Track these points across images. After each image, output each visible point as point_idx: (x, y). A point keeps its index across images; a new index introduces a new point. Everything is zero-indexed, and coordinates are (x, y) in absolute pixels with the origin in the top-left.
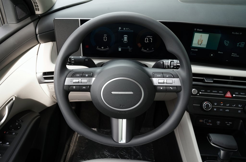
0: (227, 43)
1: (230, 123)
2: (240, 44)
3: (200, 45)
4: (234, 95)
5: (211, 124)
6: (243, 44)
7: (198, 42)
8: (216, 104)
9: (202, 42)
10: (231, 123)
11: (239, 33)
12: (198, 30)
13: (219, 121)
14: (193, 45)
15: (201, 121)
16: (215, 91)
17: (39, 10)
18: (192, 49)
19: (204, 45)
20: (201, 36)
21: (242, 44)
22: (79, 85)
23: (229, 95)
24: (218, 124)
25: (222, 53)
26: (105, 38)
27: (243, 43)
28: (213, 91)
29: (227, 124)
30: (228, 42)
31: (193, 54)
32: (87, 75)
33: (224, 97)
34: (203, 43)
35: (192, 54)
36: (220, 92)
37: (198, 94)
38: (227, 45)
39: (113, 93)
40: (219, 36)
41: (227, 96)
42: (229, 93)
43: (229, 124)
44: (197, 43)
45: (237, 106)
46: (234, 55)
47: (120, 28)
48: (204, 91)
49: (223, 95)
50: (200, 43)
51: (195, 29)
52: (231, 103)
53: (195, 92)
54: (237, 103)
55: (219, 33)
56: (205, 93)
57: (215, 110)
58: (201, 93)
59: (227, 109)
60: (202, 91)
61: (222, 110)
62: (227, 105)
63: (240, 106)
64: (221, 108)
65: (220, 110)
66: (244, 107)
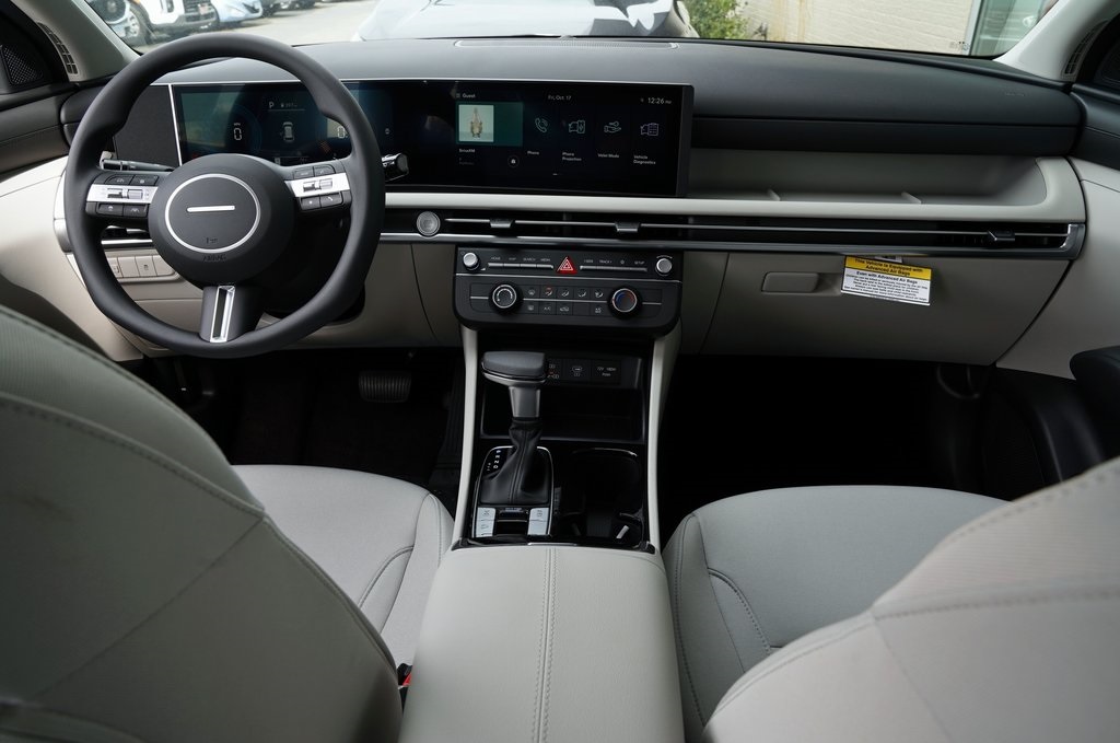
0: (542, 125)
1: (610, 369)
2: (575, 127)
3: (478, 135)
4: (581, 267)
5: (556, 377)
6: (583, 124)
7: (472, 129)
8: (531, 293)
9: (481, 129)
10: (614, 369)
11: (565, 98)
12: (465, 96)
14: (462, 139)
16: (531, 259)
17: (76, 72)
18: (461, 150)
19: (487, 134)
20: (476, 111)
21: (579, 125)
22: (124, 204)
23: (566, 266)
24: (577, 375)
25: (538, 153)
26: (238, 131)
27: (581, 121)
28: (526, 259)
29: (602, 372)
30: (544, 122)
31: (466, 163)
32: (142, 181)
33: (554, 272)
34: (484, 130)
35: (463, 164)
36: (543, 260)
37: (484, 269)
38: (544, 130)
39: (190, 210)
40: (519, 107)
41: (561, 269)
42: (567, 260)
43: (608, 372)
44: (469, 131)
45: (591, 297)
46: (568, 157)
47: (271, 104)
48: (499, 259)
49: (552, 266)
50: (476, 131)
51: (458, 95)
52: (574, 289)
53: (470, 260)
54: (591, 289)
55: (517, 101)
56: (501, 265)
57: (531, 308)
58: (490, 264)
59: (564, 304)
60: (494, 259)
61: (549, 308)
62: (564, 294)
63: (600, 294)
64: (548, 303)
65: (545, 308)
66: (609, 297)
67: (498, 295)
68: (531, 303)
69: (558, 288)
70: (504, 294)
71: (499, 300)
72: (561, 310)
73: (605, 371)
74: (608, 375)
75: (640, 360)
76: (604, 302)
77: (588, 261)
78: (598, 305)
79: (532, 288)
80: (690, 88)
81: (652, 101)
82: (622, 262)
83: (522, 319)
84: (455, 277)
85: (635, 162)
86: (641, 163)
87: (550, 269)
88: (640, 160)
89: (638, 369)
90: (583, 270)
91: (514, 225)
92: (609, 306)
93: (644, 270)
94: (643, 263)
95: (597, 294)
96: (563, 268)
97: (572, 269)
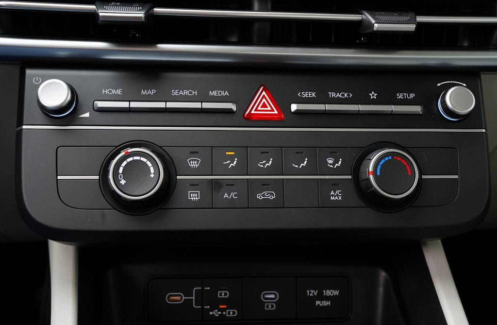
1: (328, 293)
4: (294, 107)
5: (232, 313)
8: (194, 164)
10: (336, 293)
13: (270, 288)
15: (176, 298)
16: (186, 92)
24: (270, 307)
28: (175, 93)
29: (315, 298)
37: (87, 115)
41: (253, 112)
43: (327, 298)
45: (317, 168)
48: (119, 92)
49: (232, 106)
52: (283, 152)
57: (194, 196)
58: (100, 104)
59: (265, 185)
60: (107, 91)
61: (233, 194)
62: (264, 164)
63: (336, 162)
64: (231, 184)
65: (226, 195)
66: (356, 167)
67: (121, 171)
68: (194, 185)
70: (135, 170)
71: (123, 182)
72: (259, 197)
73: (321, 297)
74: (326, 303)
75: (383, 274)
76: (350, 177)
77: (306, 95)
78: (335, 184)
79: (193, 154)
82: (373, 95)
84: (19, 133)
87: (229, 111)
89: (381, 289)
90: (297, 112)
91: (150, 16)
92: (360, 187)
93: (417, 109)
94: (412, 96)
95: (330, 162)
96: (256, 110)
97: (276, 112)
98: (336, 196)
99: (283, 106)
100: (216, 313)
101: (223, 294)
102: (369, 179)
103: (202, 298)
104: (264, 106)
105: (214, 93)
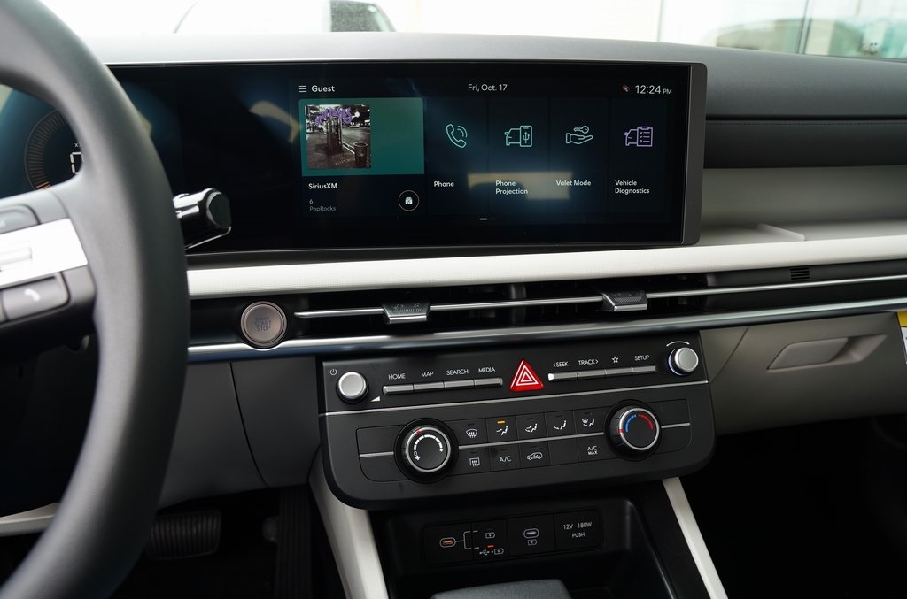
0: (458, 135)
1: (582, 525)
2: (515, 136)
4: (551, 377)
5: (499, 551)
6: (529, 131)
8: (472, 435)
10: (589, 524)
11: (497, 87)
12: (315, 89)
15: (449, 542)
16: (459, 372)
18: (311, 186)
21: (523, 134)
23: (525, 377)
24: (532, 543)
25: (452, 184)
27: (526, 127)
28: (450, 373)
29: (572, 531)
30: (462, 129)
31: (322, 208)
33: (505, 390)
35: (317, 210)
36: (482, 370)
37: (378, 399)
38: (461, 144)
40: (415, 106)
41: (517, 384)
42: (525, 367)
43: (582, 530)
45: (575, 427)
46: (504, 188)
48: (402, 376)
49: (499, 381)
51: (303, 89)
52: (545, 417)
53: (352, 385)
54: (572, 413)
55: (412, 95)
56: (409, 388)
57: (475, 463)
58: (388, 389)
59: (533, 447)
60: (392, 377)
61: (507, 458)
62: (530, 429)
63: (590, 421)
64: (504, 448)
65: (501, 460)
66: (607, 424)
67: (415, 449)
68: (474, 453)
69: (516, 418)
70: (426, 446)
71: (418, 458)
72: (529, 458)
73: (576, 530)
74: (581, 535)
75: (629, 503)
76: (602, 433)
77: (559, 365)
78: (591, 441)
79: (471, 425)
80: (701, 68)
81: (641, 89)
82: (615, 360)
83: (461, 486)
84: (323, 420)
85: (618, 191)
86: (627, 192)
87: (497, 386)
88: (625, 187)
89: (628, 518)
90: (554, 381)
91: (431, 314)
92: (612, 442)
93: (652, 369)
94: (647, 357)
95: (585, 422)
96: (520, 383)
97: (536, 383)
98: (592, 451)
99: (542, 376)
100: (485, 553)
101: (490, 535)
102: (620, 436)
103: (472, 540)
104: (526, 378)
105: (483, 370)
